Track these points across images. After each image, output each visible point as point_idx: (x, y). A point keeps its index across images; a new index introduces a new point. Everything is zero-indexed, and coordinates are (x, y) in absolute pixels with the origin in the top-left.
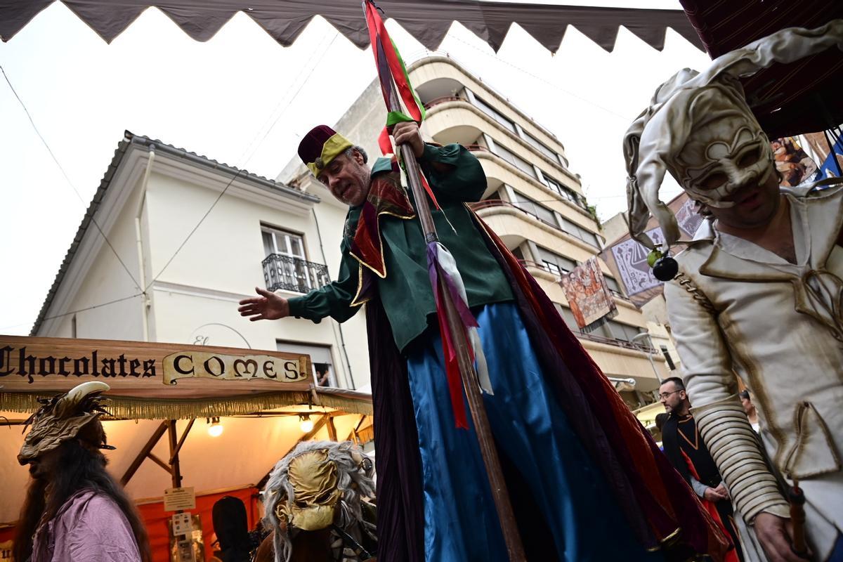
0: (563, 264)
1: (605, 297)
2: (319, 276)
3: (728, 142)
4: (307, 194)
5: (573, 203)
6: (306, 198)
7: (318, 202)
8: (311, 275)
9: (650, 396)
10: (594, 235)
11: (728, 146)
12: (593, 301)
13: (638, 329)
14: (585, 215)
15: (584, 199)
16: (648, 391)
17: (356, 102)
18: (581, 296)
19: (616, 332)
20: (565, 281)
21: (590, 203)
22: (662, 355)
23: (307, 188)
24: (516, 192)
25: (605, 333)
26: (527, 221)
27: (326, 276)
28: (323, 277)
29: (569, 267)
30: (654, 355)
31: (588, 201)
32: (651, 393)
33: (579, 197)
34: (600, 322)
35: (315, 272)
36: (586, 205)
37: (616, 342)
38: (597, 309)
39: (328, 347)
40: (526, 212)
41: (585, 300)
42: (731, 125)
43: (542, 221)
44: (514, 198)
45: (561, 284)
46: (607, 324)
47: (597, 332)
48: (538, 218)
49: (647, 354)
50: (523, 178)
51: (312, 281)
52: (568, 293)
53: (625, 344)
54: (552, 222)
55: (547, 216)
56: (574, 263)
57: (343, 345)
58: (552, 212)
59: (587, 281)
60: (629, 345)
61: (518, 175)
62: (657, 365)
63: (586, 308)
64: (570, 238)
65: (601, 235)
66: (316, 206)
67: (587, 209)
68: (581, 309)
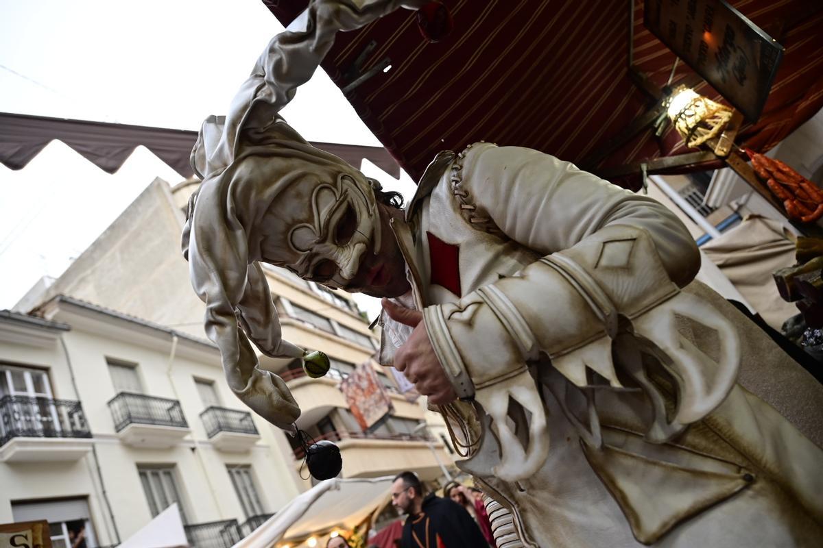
0: (343, 368)
1: (382, 397)
2: (70, 415)
3: (307, 222)
4: (53, 322)
5: (346, 309)
6: (54, 327)
7: (68, 330)
8: (59, 415)
9: (435, 484)
10: (368, 337)
11: (311, 226)
12: (372, 402)
13: (417, 421)
14: (359, 320)
15: (356, 306)
16: (433, 479)
17: (115, 222)
18: (361, 399)
19: (399, 427)
20: (344, 386)
21: (362, 309)
22: (441, 442)
23: (55, 316)
24: (293, 304)
25: (389, 429)
26: (305, 330)
27: (80, 413)
28: (76, 416)
29: (349, 370)
30: (435, 444)
31: (359, 307)
32: (436, 480)
33: (351, 304)
34: (382, 421)
35: (65, 410)
36: (358, 310)
37: (399, 437)
38: (377, 410)
39: (84, 498)
40: (303, 321)
41: (364, 403)
42: (299, 195)
43: (320, 329)
44: (290, 309)
45: (341, 390)
46: (390, 421)
47: (381, 430)
48: (315, 327)
49: (428, 444)
50: (297, 289)
51: (61, 422)
52: (349, 398)
53: (408, 437)
54: (329, 329)
55: (323, 323)
56: (353, 366)
57: (104, 492)
58: (328, 319)
59: (365, 384)
60: (412, 438)
61: (293, 287)
62: (438, 452)
63: (367, 410)
64: (347, 342)
65: (375, 336)
66: (66, 336)
67: (360, 314)
68: (362, 412)
